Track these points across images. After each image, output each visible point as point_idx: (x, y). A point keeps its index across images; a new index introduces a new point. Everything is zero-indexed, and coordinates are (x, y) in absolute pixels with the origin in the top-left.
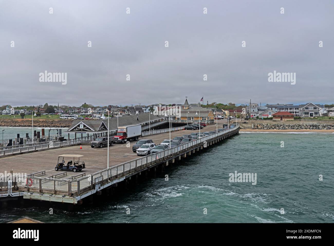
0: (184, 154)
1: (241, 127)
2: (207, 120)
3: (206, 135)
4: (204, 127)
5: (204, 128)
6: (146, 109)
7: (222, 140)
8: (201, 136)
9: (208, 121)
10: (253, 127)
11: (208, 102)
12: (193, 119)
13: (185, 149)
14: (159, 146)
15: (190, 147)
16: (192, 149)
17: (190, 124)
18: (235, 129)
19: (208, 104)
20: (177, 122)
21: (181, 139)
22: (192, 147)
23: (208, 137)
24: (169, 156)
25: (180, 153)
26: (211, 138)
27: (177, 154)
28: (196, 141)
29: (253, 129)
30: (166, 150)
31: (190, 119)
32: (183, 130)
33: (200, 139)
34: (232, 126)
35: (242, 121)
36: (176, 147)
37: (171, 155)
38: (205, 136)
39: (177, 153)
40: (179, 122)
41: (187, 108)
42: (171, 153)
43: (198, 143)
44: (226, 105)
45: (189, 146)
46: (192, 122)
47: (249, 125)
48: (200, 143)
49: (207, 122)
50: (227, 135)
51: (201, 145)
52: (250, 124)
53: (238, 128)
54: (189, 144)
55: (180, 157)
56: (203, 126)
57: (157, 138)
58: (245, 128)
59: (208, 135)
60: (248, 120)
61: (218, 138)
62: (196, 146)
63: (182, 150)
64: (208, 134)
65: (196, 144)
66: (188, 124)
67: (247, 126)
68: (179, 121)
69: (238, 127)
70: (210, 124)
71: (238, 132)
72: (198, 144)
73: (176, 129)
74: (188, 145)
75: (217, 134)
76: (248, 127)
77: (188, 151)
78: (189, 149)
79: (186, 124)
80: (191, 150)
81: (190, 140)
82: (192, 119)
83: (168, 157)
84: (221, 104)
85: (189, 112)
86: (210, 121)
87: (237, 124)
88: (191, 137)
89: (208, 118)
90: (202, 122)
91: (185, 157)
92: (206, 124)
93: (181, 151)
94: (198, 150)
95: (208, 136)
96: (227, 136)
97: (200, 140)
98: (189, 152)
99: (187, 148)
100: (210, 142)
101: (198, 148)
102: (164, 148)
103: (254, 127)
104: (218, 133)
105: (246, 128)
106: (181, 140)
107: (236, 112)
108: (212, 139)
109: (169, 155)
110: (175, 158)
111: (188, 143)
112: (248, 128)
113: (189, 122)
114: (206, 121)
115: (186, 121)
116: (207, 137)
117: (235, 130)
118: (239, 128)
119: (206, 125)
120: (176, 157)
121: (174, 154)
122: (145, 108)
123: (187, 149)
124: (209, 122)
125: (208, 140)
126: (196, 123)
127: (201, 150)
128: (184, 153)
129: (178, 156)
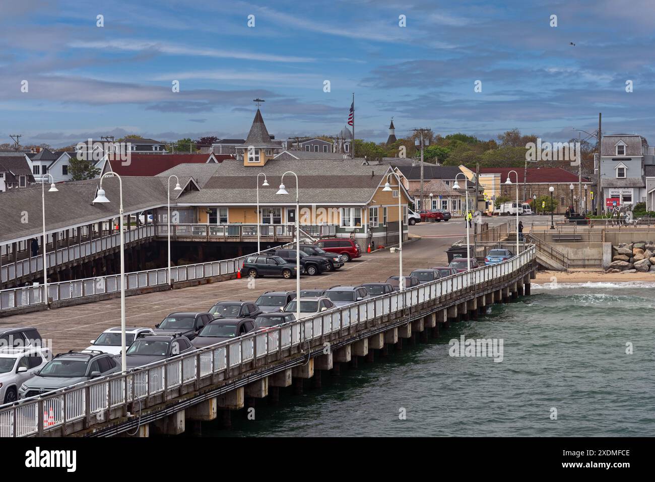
0: (207, 402)
1: (544, 259)
2: (365, 222)
3: (335, 303)
4: (350, 261)
5: (347, 266)
6: (47, 164)
7: (428, 328)
8: (308, 307)
9: (372, 230)
10: (607, 257)
11: (392, 127)
12: (292, 219)
13: (211, 377)
14: (64, 362)
15: (240, 367)
16: (254, 378)
17: (277, 243)
18: (508, 269)
19: (392, 138)
20: (204, 234)
21: (200, 323)
22: (251, 365)
23: (345, 314)
24: (119, 414)
25: (180, 396)
26: (363, 319)
27: (163, 402)
28: (276, 335)
29: (610, 269)
30: (101, 382)
31: (277, 221)
32: (231, 277)
33: (303, 323)
34: (495, 253)
35: (552, 228)
36: (159, 366)
37: (130, 407)
38: (331, 310)
39: (163, 395)
40: (219, 234)
41: (261, 162)
42: (129, 393)
43: (286, 343)
44: (491, 145)
45: (236, 361)
46: (287, 233)
47: (589, 252)
48: (300, 347)
49: (365, 235)
50: (462, 300)
51: (306, 357)
52: (593, 246)
53: (529, 266)
54: (236, 350)
55: (181, 418)
56: (345, 258)
57: (79, 323)
58: (566, 266)
59: (348, 304)
60: (585, 223)
61: (407, 319)
62: (275, 358)
63: (194, 384)
64: (349, 297)
65: (274, 348)
66: (264, 246)
67: (580, 256)
68: (220, 230)
69: (525, 260)
70: (381, 243)
71: (528, 286)
72: (289, 350)
73: (196, 271)
74: (228, 357)
75: (400, 297)
76: (580, 263)
77: (229, 389)
78: (234, 376)
79: (250, 248)
80: (245, 382)
81: (242, 329)
82: (285, 222)
83: (112, 417)
84: (463, 138)
85: (266, 184)
86: (386, 230)
87: (518, 245)
88: (255, 317)
89: (372, 214)
90: (339, 235)
91: (209, 416)
92: (361, 246)
93: (188, 386)
94: (289, 382)
95: (349, 308)
96: (460, 306)
97: (297, 329)
98: (235, 391)
99: (225, 372)
100: (362, 341)
101: (289, 373)
102: (92, 369)
103: (613, 261)
104: (404, 293)
105: (574, 266)
106: (199, 328)
107: (513, 180)
108: (373, 322)
109: (115, 410)
110: (151, 419)
111: (228, 347)
112: (584, 266)
113: (271, 234)
114: (362, 231)
115: (253, 229)
116: (341, 311)
117: (511, 276)
118: (535, 266)
119: (363, 249)
120: (159, 416)
121: (145, 401)
122: (41, 160)
123: (221, 378)
124: (375, 235)
125: (349, 329)
126: (308, 240)
127: (306, 380)
128: (202, 398)
129: (170, 411)
